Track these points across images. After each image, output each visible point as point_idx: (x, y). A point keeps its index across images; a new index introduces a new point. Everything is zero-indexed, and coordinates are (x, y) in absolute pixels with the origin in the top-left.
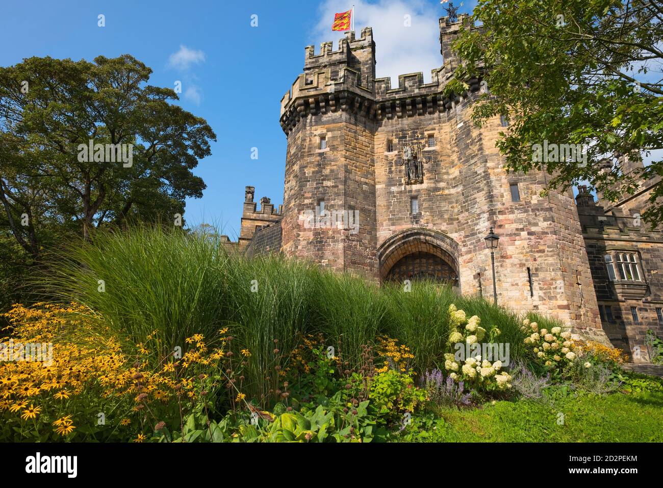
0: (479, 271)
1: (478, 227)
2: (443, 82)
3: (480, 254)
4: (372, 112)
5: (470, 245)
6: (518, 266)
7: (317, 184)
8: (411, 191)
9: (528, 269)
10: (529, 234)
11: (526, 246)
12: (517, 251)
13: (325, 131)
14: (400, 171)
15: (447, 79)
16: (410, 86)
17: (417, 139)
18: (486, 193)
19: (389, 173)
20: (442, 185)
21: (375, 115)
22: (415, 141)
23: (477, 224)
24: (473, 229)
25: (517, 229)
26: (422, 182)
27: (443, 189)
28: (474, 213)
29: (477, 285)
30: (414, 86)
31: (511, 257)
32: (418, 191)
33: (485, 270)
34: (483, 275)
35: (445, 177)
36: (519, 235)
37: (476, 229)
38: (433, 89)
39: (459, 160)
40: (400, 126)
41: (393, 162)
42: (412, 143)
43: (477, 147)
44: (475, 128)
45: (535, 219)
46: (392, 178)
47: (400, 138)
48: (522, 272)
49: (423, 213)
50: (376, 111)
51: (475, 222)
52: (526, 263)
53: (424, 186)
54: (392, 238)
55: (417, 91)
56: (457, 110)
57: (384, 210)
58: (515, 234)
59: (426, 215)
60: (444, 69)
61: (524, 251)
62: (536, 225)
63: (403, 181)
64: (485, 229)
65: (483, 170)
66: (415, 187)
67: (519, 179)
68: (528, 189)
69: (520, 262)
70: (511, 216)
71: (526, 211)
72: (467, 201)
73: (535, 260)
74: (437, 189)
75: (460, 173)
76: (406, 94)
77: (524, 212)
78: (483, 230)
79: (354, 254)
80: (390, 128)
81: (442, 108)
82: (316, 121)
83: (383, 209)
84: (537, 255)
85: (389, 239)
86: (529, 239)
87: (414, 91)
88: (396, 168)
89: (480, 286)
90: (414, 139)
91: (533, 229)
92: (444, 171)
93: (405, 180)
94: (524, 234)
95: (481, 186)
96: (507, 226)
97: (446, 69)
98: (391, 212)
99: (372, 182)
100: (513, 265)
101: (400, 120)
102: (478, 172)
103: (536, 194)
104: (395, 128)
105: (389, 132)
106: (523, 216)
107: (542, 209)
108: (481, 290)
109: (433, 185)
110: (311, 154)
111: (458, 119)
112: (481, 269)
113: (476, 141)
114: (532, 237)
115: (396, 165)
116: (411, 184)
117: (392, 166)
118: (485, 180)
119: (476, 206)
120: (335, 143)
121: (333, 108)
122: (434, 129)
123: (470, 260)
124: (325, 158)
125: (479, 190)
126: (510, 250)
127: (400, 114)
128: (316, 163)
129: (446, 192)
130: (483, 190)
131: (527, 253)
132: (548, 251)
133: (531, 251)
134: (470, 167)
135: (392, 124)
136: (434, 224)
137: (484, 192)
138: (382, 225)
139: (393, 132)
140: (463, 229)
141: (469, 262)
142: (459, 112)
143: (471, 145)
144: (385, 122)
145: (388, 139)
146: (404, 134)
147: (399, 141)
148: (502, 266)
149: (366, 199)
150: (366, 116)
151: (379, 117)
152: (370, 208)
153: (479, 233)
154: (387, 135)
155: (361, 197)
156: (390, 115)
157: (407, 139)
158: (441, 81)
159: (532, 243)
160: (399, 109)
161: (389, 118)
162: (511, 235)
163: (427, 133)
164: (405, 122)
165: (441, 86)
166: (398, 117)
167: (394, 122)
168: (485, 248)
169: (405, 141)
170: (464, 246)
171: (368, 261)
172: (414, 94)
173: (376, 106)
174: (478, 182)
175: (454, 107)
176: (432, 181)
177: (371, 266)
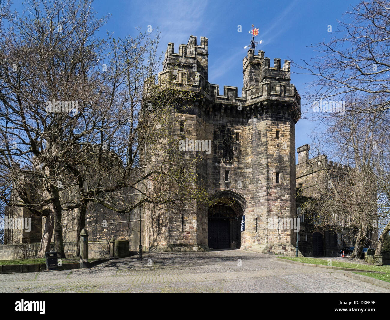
0: (257, 217)
1: (259, 194)
2: (248, 99)
3: (259, 208)
4: (208, 109)
5: (253, 203)
7: (180, 156)
8: (226, 167)
9: (279, 217)
10: (282, 200)
11: (279, 206)
12: (276, 209)
13: (183, 118)
14: (221, 153)
15: (252, 99)
16: (230, 96)
18: (266, 176)
19: (214, 153)
20: (242, 166)
21: (209, 111)
23: (259, 192)
24: (256, 195)
25: (277, 198)
27: (242, 169)
28: (258, 186)
29: (255, 224)
30: (232, 97)
31: (273, 211)
32: (229, 168)
33: (261, 217)
34: (259, 219)
35: (243, 161)
36: (277, 200)
37: (258, 194)
38: (242, 102)
39: (252, 153)
40: (221, 122)
41: (217, 146)
42: (228, 136)
43: (264, 148)
44: (264, 136)
45: (284, 193)
46: (216, 157)
47: (221, 131)
49: (231, 182)
50: (210, 108)
52: (279, 215)
53: (233, 165)
54: (215, 194)
55: (234, 101)
56: (254, 121)
57: (211, 177)
59: (233, 183)
60: (250, 91)
61: (278, 209)
62: (284, 196)
63: (222, 160)
64: (263, 195)
65: (266, 163)
66: (228, 165)
67: (280, 171)
68: (283, 176)
69: (276, 214)
70: (275, 191)
72: (254, 179)
73: (282, 213)
74: (239, 168)
75: (252, 161)
76: (227, 101)
77: (280, 189)
78: (262, 196)
80: (215, 123)
82: (177, 109)
84: (283, 211)
86: (281, 203)
87: (232, 101)
88: (219, 151)
89: (257, 224)
90: (229, 134)
91: (283, 198)
92: (243, 158)
94: (279, 200)
95: (264, 172)
96: (273, 195)
97: (252, 91)
99: (206, 158)
100: (274, 215)
101: (222, 118)
102: (263, 164)
103: (286, 180)
104: (218, 123)
105: (214, 125)
106: (280, 191)
107: (287, 189)
108: (257, 227)
109: (237, 165)
110: (176, 134)
111: (254, 127)
112: (258, 216)
113: (263, 144)
114: (282, 202)
115: (219, 149)
116: (226, 163)
117: (216, 149)
118: (266, 169)
119: (259, 182)
121: (190, 103)
122: (240, 129)
123: (253, 211)
124: (184, 139)
125: (262, 174)
126: (273, 208)
127: (222, 114)
129: (243, 171)
130: (264, 174)
133: (281, 209)
134: (258, 159)
135: (217, 120)
136: (236, 189)
137: (265, 175)
139: (217, 125)
140: (250, 194)
142: (255, 123)
143: (261, 146)
144: (213, 117)
145: (214, 130)
146: (224, 129)
147: (221, 133)
148: (269, 215)
149: (203, 169)
150: (205, 112)
151: (210, 113)
152: (205, 175)
153: (259, 197)
154: (214, 127)
155: (202, 168)
156: (217, 113)
157: (225, 132)
158: (247, 98)
159: (281, 205)
160: (223, 111)
161: (216, 115)
162: (274, 200)
163: (235, 131)
164: (224, 120)
165: (247, 102)
166: (221, 116)
167: (218, 119)
168: (262, 206)
169: (224, 134)
170: (250, 203)
171: (204, 208)
172: (233, 103)
173: (210, 105)
174: (262, 169)
175: (253, 119)
176: (237, 163)
177: (205, 210)
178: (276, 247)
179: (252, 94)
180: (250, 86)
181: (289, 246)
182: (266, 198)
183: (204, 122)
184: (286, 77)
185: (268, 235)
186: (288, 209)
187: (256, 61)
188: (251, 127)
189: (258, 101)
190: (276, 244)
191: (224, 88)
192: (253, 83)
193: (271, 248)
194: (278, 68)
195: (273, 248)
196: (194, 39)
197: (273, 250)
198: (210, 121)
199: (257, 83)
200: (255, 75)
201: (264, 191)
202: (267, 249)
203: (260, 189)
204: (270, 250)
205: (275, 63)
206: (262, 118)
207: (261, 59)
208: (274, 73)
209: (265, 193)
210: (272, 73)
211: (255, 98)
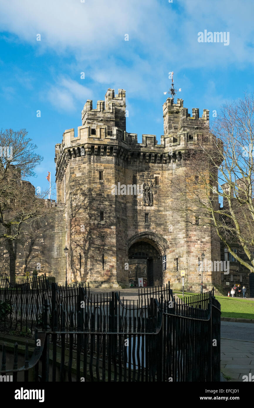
1: (179, 236)
2: (167, 147)
3: (179, 249)
4: (127, 156)
6: (195, 256)
7: (99, 202)
8: (145, 210)
9: (199, 258)
10: (201, 242)
11: (199, 248)
12: (196, 250)
13: (102, 168)
15: (171, 147)
16: (149, 144)
17: (150, 179)
18: (185, 219)
19: (134, 197)
20: (162, 209)
21: (127, 158)
22: (149, 179)
23: (179, 234)
24: (176, 236)
25: (197, 239)
26: (152, 206)
27: (162, 211)
28: (177, 228)
29: (176, 263)
30: (151, 144)
31: (193, 252)
32: (150, 210)
33: (181, 257)
34: (179, 259)
35: (163, 204)
36: (197, 242)
37: (178, 236)
38: (161, 149)
40: (140, 167)
42: (147, 180)
45: (204, 235)
46: (135, 201)
47: (140, 176)
48: (197, 259)
49: (151, 223)
51: (178, 233)
52: (198, 256)
53: (153, 208)
54: (135, 235)
55: (152, 148)
56: (174, 166)
57: (131, 220)
58: (196, 242)
59: (153, 226)
61: (198, 250)
62: (204, 238)
63: (142, 204)
64: (182, 237)
65: (185, 207)
66: (148, 208)
67: (200, 215)
68: (203, 219)
69: (196, 255)
70: (195, 233)
71: (201, 231)
72: (174, 221)
74: (159, 211)
75: (172, 204)
76: (146, 149)
77: (200, 232)
79: (119, 244)
80: (134, 168)
81: (164, 161)
82: (96, 160)
83: (130, 218)
84: (203, 252)
85: (133, 237)
86: (201, 244)
87: (151, 148)
90: (149, 178)
91: (203, 240)
92: (163, 201)
93: (142, 203)
94: (199, 242)
95: (183, 215)
96: (192, 237)
97: (170, 139)
98: (135, 221)
99: (125, 202)
100: (193, 256)
101: (141, 163)
102: (182, 207)
103: (206, 223)
104: (138, 168)
105: (134, 170)
106: (200, 233)
107: (207, 231)
108: (177, 266)
109: (157, 208)
110: (95, 182)
111: (173, 172)
112: (178, 256)
113: (182, 189)
114: (202, 244)
116: (146, 206)
118: (185, 212)
119: (179, 225)
120: (109, 177)
121: (108, 154)
122: (159, 174)
123: (174, 251)
124: (103, 186)
126: (193, 249)
127: (141, 160)
128: (99, 189)
129: (163, 213)
130: (184, 217)
131: (199, 251)
132: (207, 251)
133: (201, 250)
134: (177, 203)
135: (136, 166)
136: (156, 230)
138: (130, 228)
139: (136, 171)
140: (171, 235)
141: (172, 252)
142: (174, 168)
143: (180, 191)
144: (132, 163)
145: (134, 175)
146: (143, 174)
147: (140, 178)
148: (188, 256)
149: (123, 212)
150: (124, 159)
151: (129, 160)
152: (124, 218)
153: (179, 239)
154: (133, 172)
155: (121, 211)
156: (136, 160)
157: (145, 177)
158: (166, 145)
159: (202, 247)
160: (141, 157)
161: (135, 161)
162: (194, 242)
163: (155, 176)
164: (144, 166)
165: (166, 149)
166: (140, 162)
167: (138, 165)
168: (181, 247)
169: (143, 178)
170: (171, 244)
171: (124, 248)
172: (151, 150)
173: (129, 153)
174: (181, 213)
175: (172, 164)
176: (157, 206)
177: (125, 250)
178: (196, 286)
179: (170, 142)
180: (169, 133)
181: (209, 285)
182: (185, 239)
183: (123, 169)
184: (205, 125)
185: (188, 275)
186: (209, 250)
187: (175, 109)
188: (170, 172)
189: (176, 149)
190: (196, 283)
191: (143, 136)
192: (173, 130)
193: (191, 287)
194: (196, 118)
195: (193, 287)
196: (111, 92)
197: (193, 289)
198: (129, 167)
199: (176, 130)
200: (174, 123)
201: (184, 233)
202: (187, 288)
203: (180, 231)
204: (190, 289)
205: (193, 113)
206: (180, 165)
207: (180, 107)
208: (193, 123)
209: (184, 235)
210: (191, 123)
211: (173, 146)
